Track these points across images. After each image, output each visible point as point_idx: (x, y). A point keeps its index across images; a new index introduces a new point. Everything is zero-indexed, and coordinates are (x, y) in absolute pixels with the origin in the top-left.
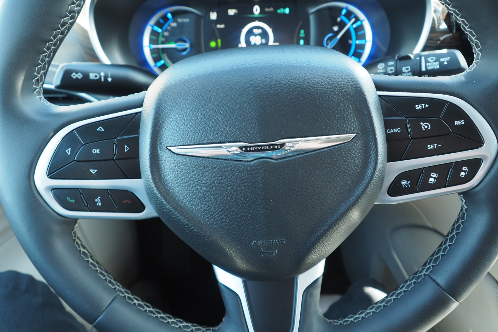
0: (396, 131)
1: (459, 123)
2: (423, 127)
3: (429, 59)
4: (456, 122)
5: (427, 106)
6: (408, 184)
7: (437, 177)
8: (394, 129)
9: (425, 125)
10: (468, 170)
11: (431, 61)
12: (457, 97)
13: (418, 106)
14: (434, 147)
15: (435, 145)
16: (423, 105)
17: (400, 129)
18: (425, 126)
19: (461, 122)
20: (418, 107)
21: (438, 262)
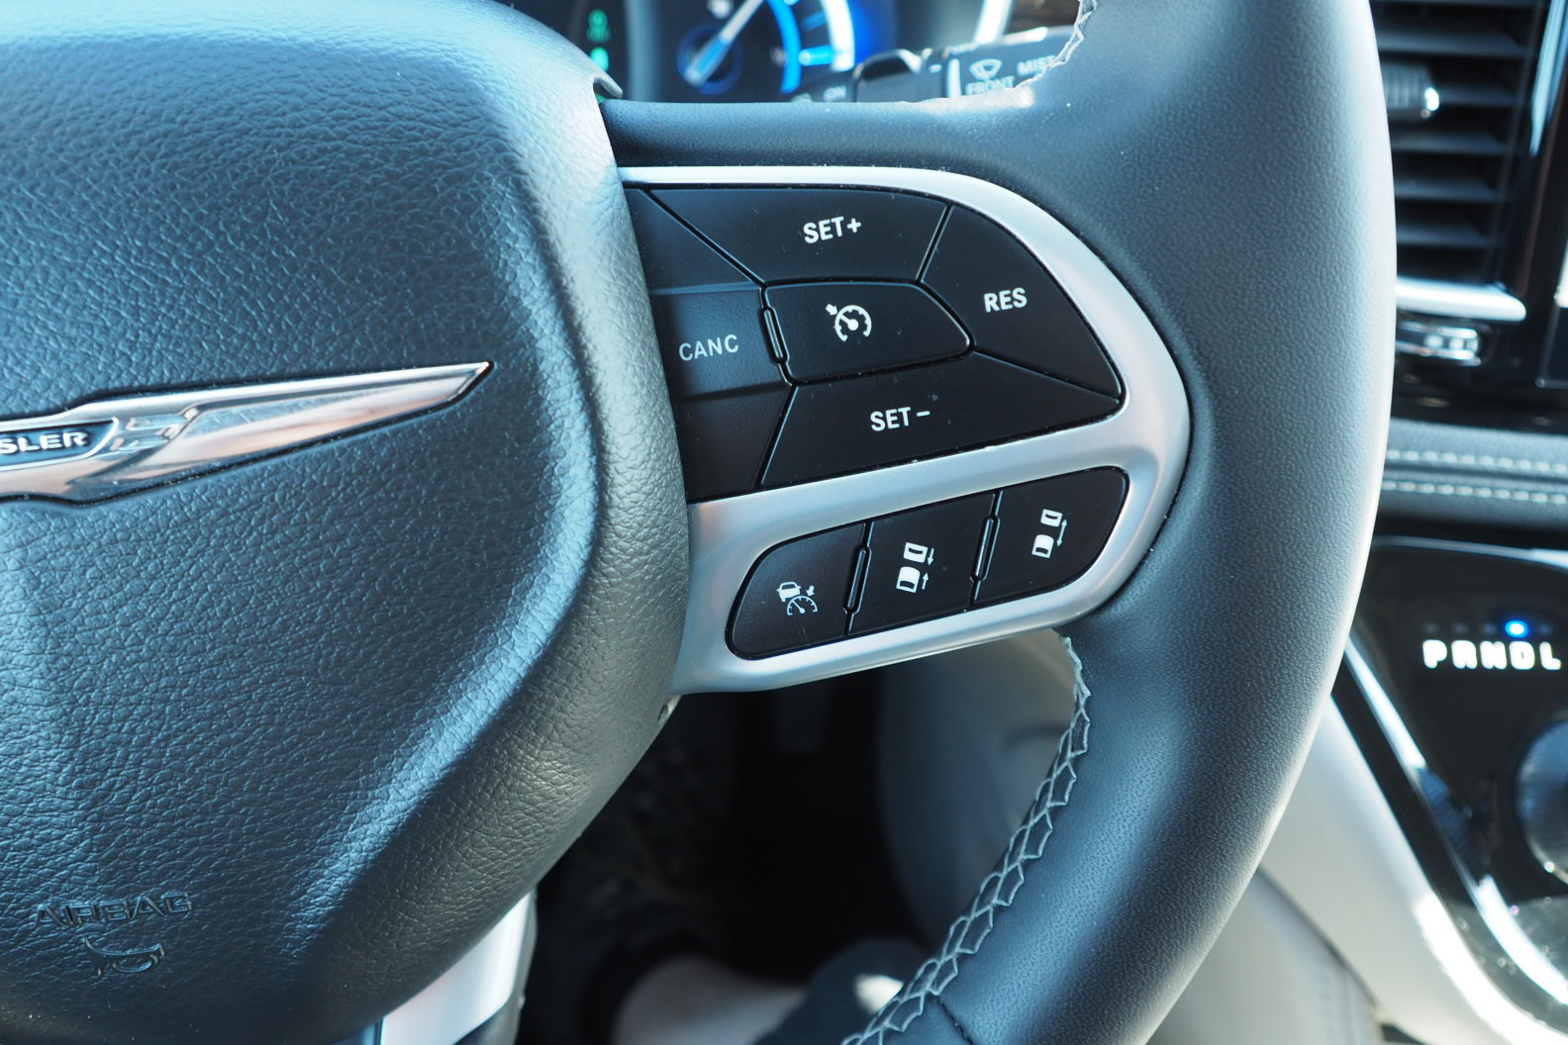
0: (719, 351)
1: (1004, 300)
2: (838, 328)
3: (977, 68)
4: (987, 296)
5: (854, 225)
6: (808, 599)
7: (930, 560)
8: (710, 343)
9: (847, 314)
10: (1065, 524)
11: (985, 75)
12: (991, 181)
13: (814, 226)
14: (900, 420)
15: (904, 410)
16: (837, 221)
17: (735, 338)
18: (847, 319)
19: (1010, 295)
20: (815, 232)
21: (980, 942)
